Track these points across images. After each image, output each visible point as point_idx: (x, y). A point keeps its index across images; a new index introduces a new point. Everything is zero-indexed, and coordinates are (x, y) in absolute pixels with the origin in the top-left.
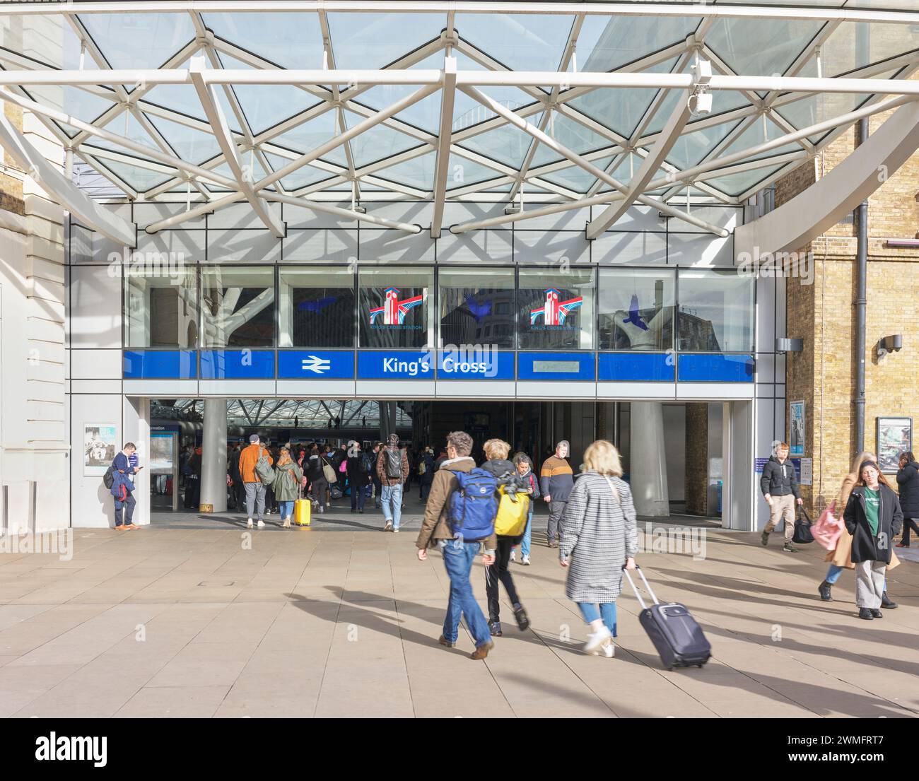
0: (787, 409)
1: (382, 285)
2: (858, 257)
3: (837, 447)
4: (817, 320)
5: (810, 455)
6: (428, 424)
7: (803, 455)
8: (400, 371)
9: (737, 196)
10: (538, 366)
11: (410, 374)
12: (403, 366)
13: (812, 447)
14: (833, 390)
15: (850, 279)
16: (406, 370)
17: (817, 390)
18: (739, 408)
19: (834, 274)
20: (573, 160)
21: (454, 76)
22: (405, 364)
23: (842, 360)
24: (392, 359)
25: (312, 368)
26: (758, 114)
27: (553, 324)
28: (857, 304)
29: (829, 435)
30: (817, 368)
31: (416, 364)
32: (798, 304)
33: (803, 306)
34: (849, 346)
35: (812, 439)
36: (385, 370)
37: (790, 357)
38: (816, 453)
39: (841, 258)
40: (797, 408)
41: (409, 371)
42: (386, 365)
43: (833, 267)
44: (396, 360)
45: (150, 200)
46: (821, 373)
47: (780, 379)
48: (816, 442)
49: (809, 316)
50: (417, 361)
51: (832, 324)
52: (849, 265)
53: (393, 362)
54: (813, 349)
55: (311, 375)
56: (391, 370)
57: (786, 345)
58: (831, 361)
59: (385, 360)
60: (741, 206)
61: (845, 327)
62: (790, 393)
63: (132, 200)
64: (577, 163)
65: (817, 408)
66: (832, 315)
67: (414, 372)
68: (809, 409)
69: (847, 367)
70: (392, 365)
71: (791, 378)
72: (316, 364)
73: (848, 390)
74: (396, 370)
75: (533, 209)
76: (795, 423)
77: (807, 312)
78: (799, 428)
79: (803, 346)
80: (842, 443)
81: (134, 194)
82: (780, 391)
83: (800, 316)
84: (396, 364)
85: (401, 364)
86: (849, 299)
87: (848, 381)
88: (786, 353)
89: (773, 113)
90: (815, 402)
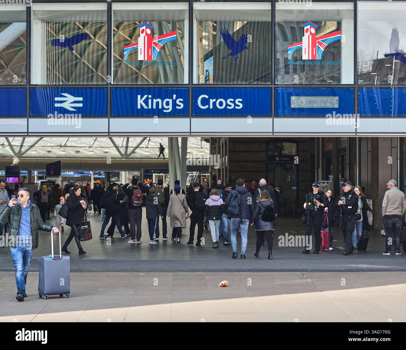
6: (226, 155)
8: (154, 107)
10: (297, 102)
11: (165, 111)
12: (157, 103)
16: (160, 107)
22: (159, 100)
24: (146, 96)
25: (65, 105)
27: (310, 58)
31: (170, 101)
36: (139, 107)
41: (163, 108)
42: (140, 101)
44: (150, 96)
50: (172, 98)
53: (148, 98)
55: (63, 112)
56: (145, 107)
59: (139, 96)
67: (168, 109)
70: (146, 102)
72: (68, 101)
74: (150, 107)
84: (150, 101)
85: (155, 101)
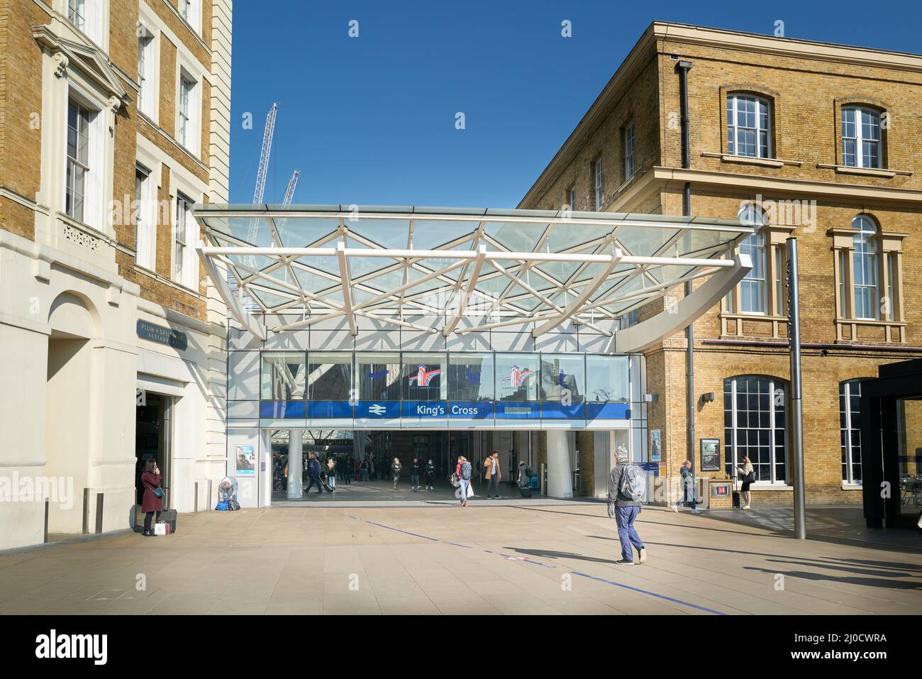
0: (648, 434)
1: (417, 363)
2: (688, 349)
3: (680, 456)
4: (667, 384)
5: (664, 460)
7: (660, 460)
8: (427, 413)
9: (616, 313)
10: (508, 411)
11: (433, 415)
12: (429, 411)
13: (666, 456)
14: (676, 423)
15: (684, 361)
16: (431, 413)
17: (668, 424)
18: (620, 433)
19: (675, 359)
20: (534, 294)
21: (484, 255)
22: (430, 409)
23: (681, 407)
24: (422, 407)
25: (375, 411)
26: (637, 274)
28: (689, 375)
29: (675, 449)
30: (667, 411)
31: (437, 409)
32: (654, 375)
33: (658, 376)
34: (684, 399)
35: (666, 451)
36: (418, 413)
37: (650, 405)
38: (668, 459)
39: (679, 350)
40: (656, 433)
42: (419, 409)
43: (675, 355)
44: (425, 407)
45: (275, 313)
46: (669, 414)
47: (645, 417)
48: (668, 453)
49: (662, 382)
51: (675, 386)
52: (684, 354)
54: (665, 400)
55: (374, 416)
56: (422, 413)
57: (649, 398)
58: (674, 407)
59: (418, 407)
60: (619, 319)
61: (682, 389)
62: (650, 425)
63: (264, 312)
64: (536, 296)
65: (668, 434)
66: (675, 381)
67: (435, 414)
68: (663, 435)
69: (684, 411)
70: (422, 410)
71: (651, 417)
72: (377, 409)
73: (685, 424)
74: (425, 413)
75: (508, 320)
76: (654, 442)
77: (661, 380)
78: (657, 444)
79: (658, 398)
80: (682, 453)
81: (265, 309)
82: (645, 424)
83: (656, 382)
84: (425, 409)
85: (427, 409)
86: (684, 372)
87: (685, 418)
88: (647, 403)
89: (646, 273)
90: (667, 430)
